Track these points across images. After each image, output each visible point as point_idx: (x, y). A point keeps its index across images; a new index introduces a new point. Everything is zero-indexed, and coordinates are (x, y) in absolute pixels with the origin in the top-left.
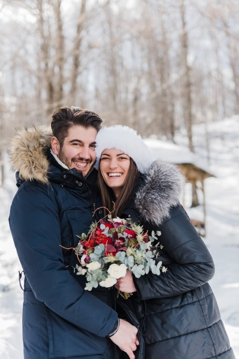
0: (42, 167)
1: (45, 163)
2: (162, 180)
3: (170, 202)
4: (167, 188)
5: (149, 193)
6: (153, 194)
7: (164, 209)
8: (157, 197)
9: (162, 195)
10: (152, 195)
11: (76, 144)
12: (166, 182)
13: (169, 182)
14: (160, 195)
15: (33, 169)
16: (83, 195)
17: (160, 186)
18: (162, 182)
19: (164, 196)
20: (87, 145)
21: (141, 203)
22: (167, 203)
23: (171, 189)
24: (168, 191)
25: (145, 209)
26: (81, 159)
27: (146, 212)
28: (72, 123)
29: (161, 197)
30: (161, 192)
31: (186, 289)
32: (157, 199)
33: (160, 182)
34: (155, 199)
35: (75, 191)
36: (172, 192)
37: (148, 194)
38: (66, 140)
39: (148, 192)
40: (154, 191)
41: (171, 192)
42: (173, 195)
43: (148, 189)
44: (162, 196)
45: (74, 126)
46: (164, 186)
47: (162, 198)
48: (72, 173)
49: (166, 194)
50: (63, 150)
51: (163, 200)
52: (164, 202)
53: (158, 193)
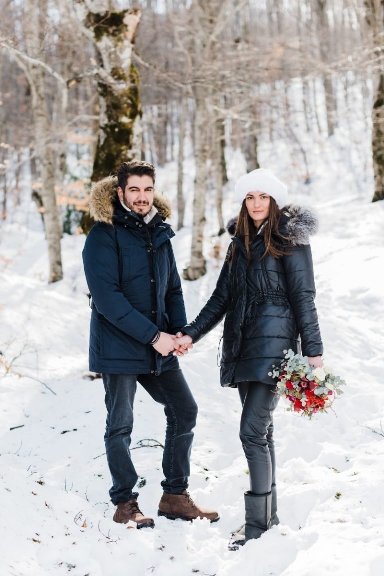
0: (108, 213)
1: (111, 209)
11: (134, 190)
15: (101, 214)
16: (142, 235)
20: (142, 190)
26: (140, 202)
28: (129, 174)
35: (137, 232)
38: (127, 187)
45: (131, 176)
48: (132, 214)
50: (126, 196)
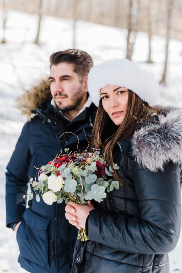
2: (174, 129)
3: (168, 155)
4: (174, 140)
5: (152, 135)
6: (155, 138)
7: (158, 158)
8: (157, 143)
9: (164, 143)
10: (153, 138)
11: (52, 81)
12: (177, 133)
13: (180, 135)
14: (161, 143)
17: (167, 134)
18: (172, 131)
19: (165, 146)
21: (138, 139)
22: (164, 155)
23: (178, 143)
24: (172, 143)
25: (138, 148)
27: (137, 151)
29: (161, 145)
30: (164, 140)
31: (134, 250)
32: (156, 144)
33: (171, 130)
34: (154, 144)
36: (177, 146)
37: (149, 135)
39: (152, 133)
40: (157, 135)
41: (175, 145)
42: (176, 150)
43: (154, 131)
44: (163, 145)
46: (172, 136)
47: (162, 147)
49: (169, 145)
51: (161, 150)
52: (161, 153)
53: (160, 139)
